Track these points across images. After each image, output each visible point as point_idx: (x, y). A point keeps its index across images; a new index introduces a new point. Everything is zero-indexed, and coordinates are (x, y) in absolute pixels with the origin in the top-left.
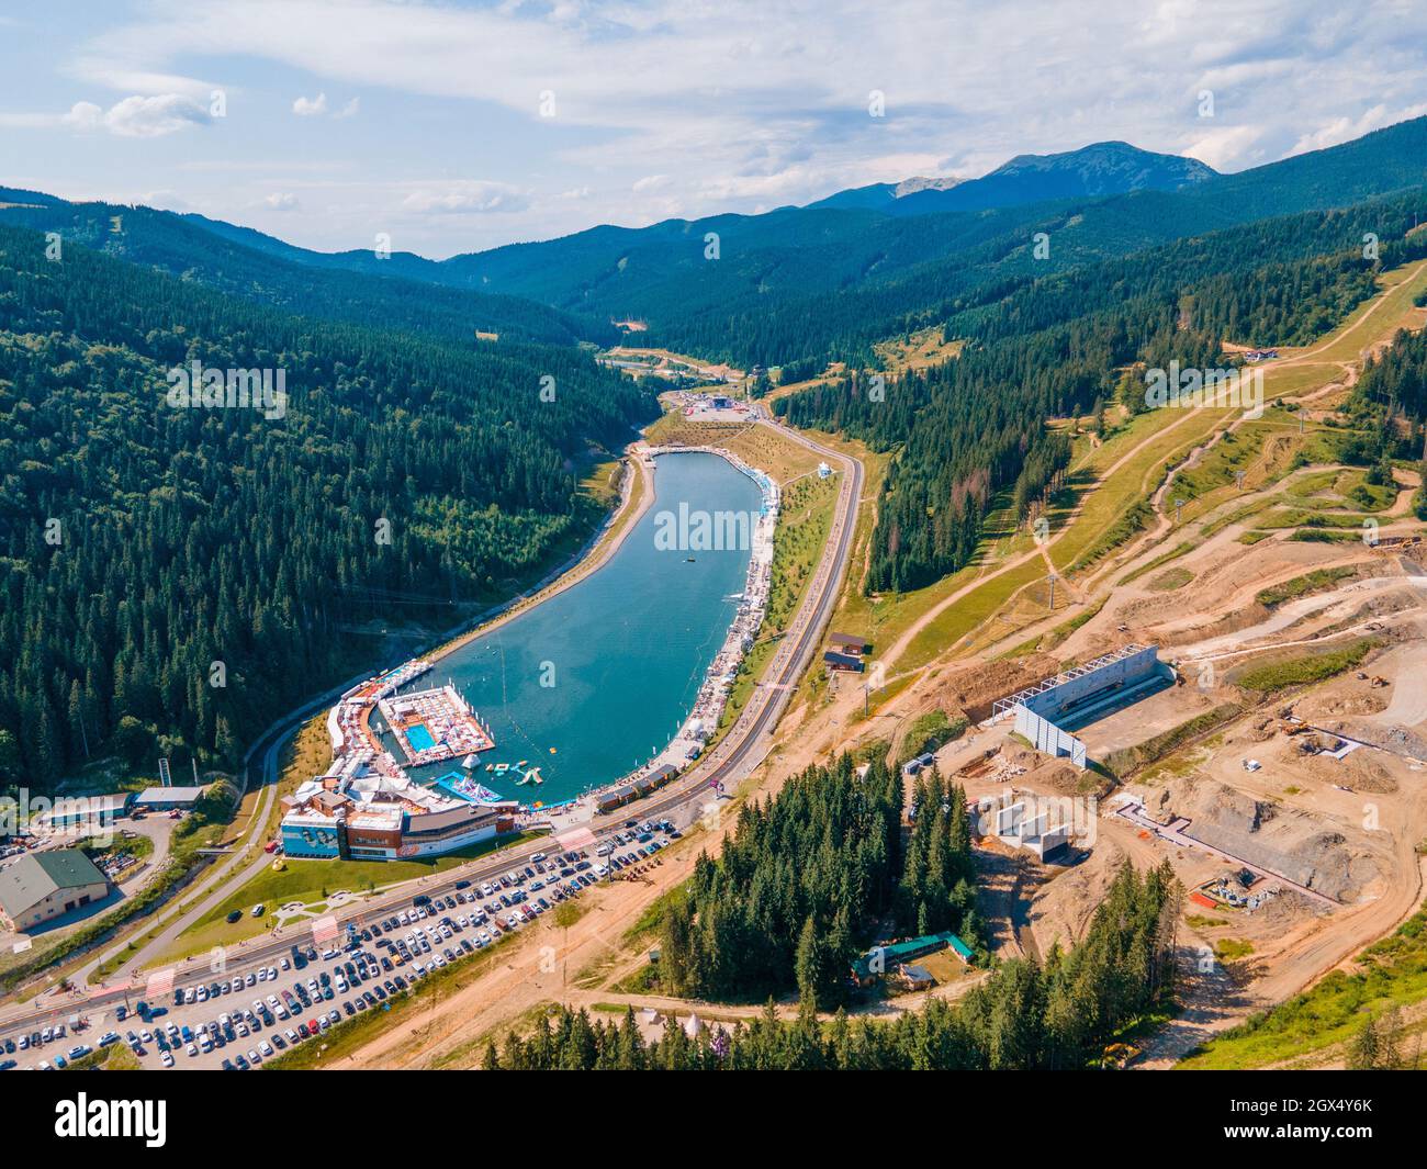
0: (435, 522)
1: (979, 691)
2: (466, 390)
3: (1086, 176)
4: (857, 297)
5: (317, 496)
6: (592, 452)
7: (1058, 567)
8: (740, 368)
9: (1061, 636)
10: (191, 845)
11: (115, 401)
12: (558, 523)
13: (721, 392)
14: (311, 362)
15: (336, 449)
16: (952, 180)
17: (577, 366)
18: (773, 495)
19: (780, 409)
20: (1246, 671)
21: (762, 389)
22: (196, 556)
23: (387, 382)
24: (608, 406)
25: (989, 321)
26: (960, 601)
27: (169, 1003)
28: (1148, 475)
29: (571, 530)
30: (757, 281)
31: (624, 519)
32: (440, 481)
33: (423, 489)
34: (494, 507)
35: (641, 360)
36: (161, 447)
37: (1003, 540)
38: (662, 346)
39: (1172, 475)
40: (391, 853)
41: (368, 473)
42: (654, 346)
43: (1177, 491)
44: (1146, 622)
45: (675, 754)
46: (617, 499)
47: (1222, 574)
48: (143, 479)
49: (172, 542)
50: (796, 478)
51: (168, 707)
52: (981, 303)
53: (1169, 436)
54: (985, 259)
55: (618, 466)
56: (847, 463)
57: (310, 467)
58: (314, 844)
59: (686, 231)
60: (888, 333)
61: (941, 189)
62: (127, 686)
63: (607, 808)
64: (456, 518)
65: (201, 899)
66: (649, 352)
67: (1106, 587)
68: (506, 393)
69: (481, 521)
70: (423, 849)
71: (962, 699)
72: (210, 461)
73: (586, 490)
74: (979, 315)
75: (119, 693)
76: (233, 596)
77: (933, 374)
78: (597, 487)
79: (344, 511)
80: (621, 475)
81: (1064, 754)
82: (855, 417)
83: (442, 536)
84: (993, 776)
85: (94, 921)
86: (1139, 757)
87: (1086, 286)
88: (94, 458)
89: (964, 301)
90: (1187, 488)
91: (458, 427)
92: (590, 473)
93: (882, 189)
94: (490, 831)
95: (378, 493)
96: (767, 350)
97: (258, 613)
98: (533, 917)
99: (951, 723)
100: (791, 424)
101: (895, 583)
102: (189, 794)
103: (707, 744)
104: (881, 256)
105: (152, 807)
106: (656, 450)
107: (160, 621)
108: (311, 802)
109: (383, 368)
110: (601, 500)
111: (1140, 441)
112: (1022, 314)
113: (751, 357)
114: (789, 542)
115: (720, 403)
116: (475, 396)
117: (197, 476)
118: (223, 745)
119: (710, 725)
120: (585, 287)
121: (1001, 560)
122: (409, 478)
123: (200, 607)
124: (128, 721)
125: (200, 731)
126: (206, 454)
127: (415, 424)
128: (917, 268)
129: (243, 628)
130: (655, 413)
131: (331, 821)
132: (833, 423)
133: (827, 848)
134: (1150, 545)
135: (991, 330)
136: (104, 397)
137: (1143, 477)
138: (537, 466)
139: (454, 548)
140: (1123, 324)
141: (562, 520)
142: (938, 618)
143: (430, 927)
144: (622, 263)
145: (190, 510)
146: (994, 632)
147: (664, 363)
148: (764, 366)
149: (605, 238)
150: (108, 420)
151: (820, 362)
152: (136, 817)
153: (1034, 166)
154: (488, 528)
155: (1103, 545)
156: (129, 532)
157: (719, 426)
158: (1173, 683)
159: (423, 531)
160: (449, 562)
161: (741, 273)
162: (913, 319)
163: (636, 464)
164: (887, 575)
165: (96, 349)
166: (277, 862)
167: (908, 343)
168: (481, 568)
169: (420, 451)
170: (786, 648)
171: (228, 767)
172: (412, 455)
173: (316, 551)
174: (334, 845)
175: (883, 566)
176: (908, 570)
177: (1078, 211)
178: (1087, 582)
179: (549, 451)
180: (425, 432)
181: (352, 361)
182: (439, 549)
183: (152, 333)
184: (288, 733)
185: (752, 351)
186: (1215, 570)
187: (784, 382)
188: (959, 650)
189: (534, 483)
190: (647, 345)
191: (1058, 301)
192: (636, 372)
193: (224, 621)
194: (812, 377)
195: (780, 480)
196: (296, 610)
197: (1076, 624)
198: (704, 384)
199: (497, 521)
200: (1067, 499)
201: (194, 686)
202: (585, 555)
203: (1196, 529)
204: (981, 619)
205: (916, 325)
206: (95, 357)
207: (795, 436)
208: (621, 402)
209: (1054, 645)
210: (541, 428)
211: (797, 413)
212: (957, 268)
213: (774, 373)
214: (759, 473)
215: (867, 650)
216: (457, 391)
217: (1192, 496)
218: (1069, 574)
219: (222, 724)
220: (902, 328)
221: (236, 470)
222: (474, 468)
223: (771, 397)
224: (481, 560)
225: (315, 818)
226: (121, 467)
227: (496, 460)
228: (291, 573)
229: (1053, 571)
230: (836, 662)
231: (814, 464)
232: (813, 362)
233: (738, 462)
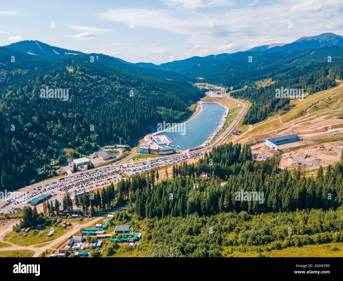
0: (161, 111)
1: (260, 138)
2: (166, 89)
3: (320, 42)
4: (253, 72)
5: (141, 104)
6: (190, 102)
7: (282, 121)
8: (224, 87)
9: (279, 132)
10: (125, 153)
11: (107, 87)
12: (183, 113)
13: (219, 92)
14: (137, 82)
15: (143, 97)
16: (284, 44)
17: (188, 85)
18: (228, 110)
19: (231, 95)
20: (316, 139)
21: (229, 91)
22: (122, 113)
23: (151, 86)
24: (194, 93)
25: (283, 76)
26: (260, 126)
27: (127, 167)
28: (307, 106)
29: (185, 115)
30: (230, 68)
31: (196, 114)
32: (161, 104)
33: (158, 105)
34: (171, 109)
35: (202, 85)
36: (115, 95)
37: (272, 117)
38: (207, 82)
39: (313, 106)
40: (156, 153)
41: (149, 101)
42: (205, 82)
43: (313, 109)
44: (298, 130)
45: (203, 145)
46: (195, 111)
47: (318, 123)
48: (113, 100)
49: (118, 110)
50: (233, 107)
51: (120, 133)
52: (282, 72)
53: (315, 98)
54: (286, 63)
55: (195, 105)
56: (244, 104)
57: (139, 99)
58: (145, 151)
59: (214, 57)
60: (259, 79)
61: (280, 46)
62: (115, 129)
63: (191, 151)
64: (164, 110)
65: (129, 157)
66: (204, 84)
67: (291, 124)
68: (173, 90)
69: (169, 111)
70: (161, 153)
71: (257, 139)
72: (123, 98)
73: (189, 108)
74: (280, 75)
75: (113, 131)
76: (128, 119)
77: (266, 87)
78: (191, 108)
79: (145, 107)
80: (196, 107)
81: (274, 148)
82: (247, 96)
83: (162, 113)
84: (260, 150)
85: (113, 160)
86: (289, 150)
87: (309, 68)
88: (105, 96)
89: (278, 72)
90: (316, 108)
91: (165, 95)
92: (190, 106)
93: (265, 47)
94: (172, 152)
95: (151, 105)
96: (230, 83)
97: (133, 122)
98: (179, 162)
99: (253, 143)
100: (233, 98)
101: (248, 123)
102: (124, 146)
103: (209, 144)
104: (261, 63)
105: (119, 147)
106: (204, 102)
107: (118, 121)
108: (144, 146)
109: (150, 84)
110: (192, 110)
111: (308, 99)
112: (291, 75)
113: (227, 85)
114: (229, 118)
115: (219, 94)
116: (167, 90)
117: (121, 100)
118: (129, 140)
119: (210, 142)
120: (190, 70)
121: (271, 120)
122: (156, 103)
123: (124, 119)
124: (115, 135)
125: (125, 138)
126: (122, 96)
127: (157, 94)
128: (269, 65)
129: (130, 124)
130: (204, 96)
131: (148, 148)
132: (242, 97)
133: (226, 153)
134: (304, 118)
135: (283, 78)
136: (106, 86)
137: (306, 106)
138: (179, 103)
139: (164, 115)
140: (313, 76)
141: (184, 113)
142: (255, 128)
143: (163, 162)
144: (199, 65)
145: (121, 105)
146: (265, 131)
147: (207, 86)
148: (229, 86)
149: (195, 59)
150: (107, 90)
151: (242, 86)
152: (117, 149)
153: (306, 40)
154: (170, 113)
155: (293, 117)
156: (112, 108)
157: (218, 98)
158: (300, 140)
159: (159, 112)
160: (163, 117)
161: (226, 66)
162: (265, 76)
163: (199, 105)
164: (247, 121)
165: (103, 78)
166: (139, 154)
167: (263, 81)
168: (169, 119)
169: (158, 98)
170: (225, 132)
171: (129, 144)
172: (157, 99)
173: (141, 113)
174: (148, 152)
175: (246, 120)
176: (251, 120)
177: (314, 50)
178: (287, 124)
179: (182, 100)
180: (158, 95)
181: (144, 82)
182: (161, 115)
183: (111, 76)
184: (137, 141)
185: (227, 83)
186: (317, 123)
187: (233, 90)
188: (258, 133)
189: (179, 105)
190: (203, 82)
191: (300, 72)
192: (201, 88)
193: (127, 122)
194: (240, 89)
195: (230, 108)
196: (138, 122)
197: (283, 130)
198: (216, 90)
199: (172, 111)
200: (288, 109)
201: (124, 130)
202: (188, 119)
203: (315, 115)
204: (263, 128)
205: (266, 78)
206: (104, 80)
207: (234, 100)
208: (197, 93)
209: (277, 133)
210: (180, 96)
211: (235, 96)
212: (279, 65)
213: (232, 88)
214: (225, 107)
215: (240, 132)
216: (164, 88)
217: (317, 110)
218: (284, 122)
219: (129, 136)
220: (262, 78)
221: (127, 99)
222: (168, 102)
223: (230, 92)
224: (169, 118)
225: (145, 147)
226: (109, 97)
227: (172, 101)
228: (137, 116)
229: (281, 121)
230: (234, 134)
231: (237, 105)
232: (240, 86)
233: (221, 104)
